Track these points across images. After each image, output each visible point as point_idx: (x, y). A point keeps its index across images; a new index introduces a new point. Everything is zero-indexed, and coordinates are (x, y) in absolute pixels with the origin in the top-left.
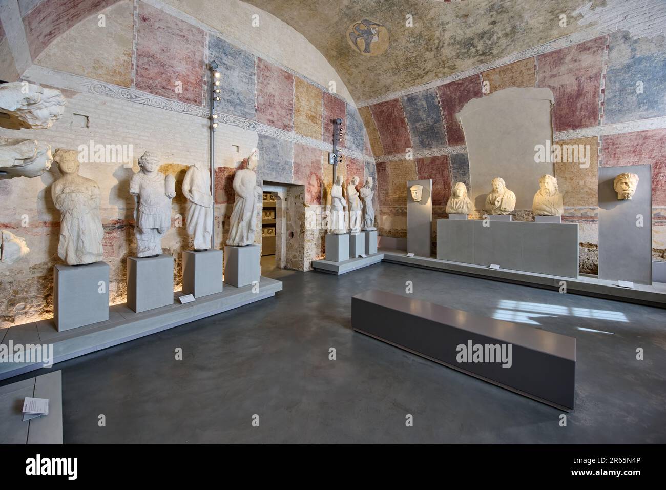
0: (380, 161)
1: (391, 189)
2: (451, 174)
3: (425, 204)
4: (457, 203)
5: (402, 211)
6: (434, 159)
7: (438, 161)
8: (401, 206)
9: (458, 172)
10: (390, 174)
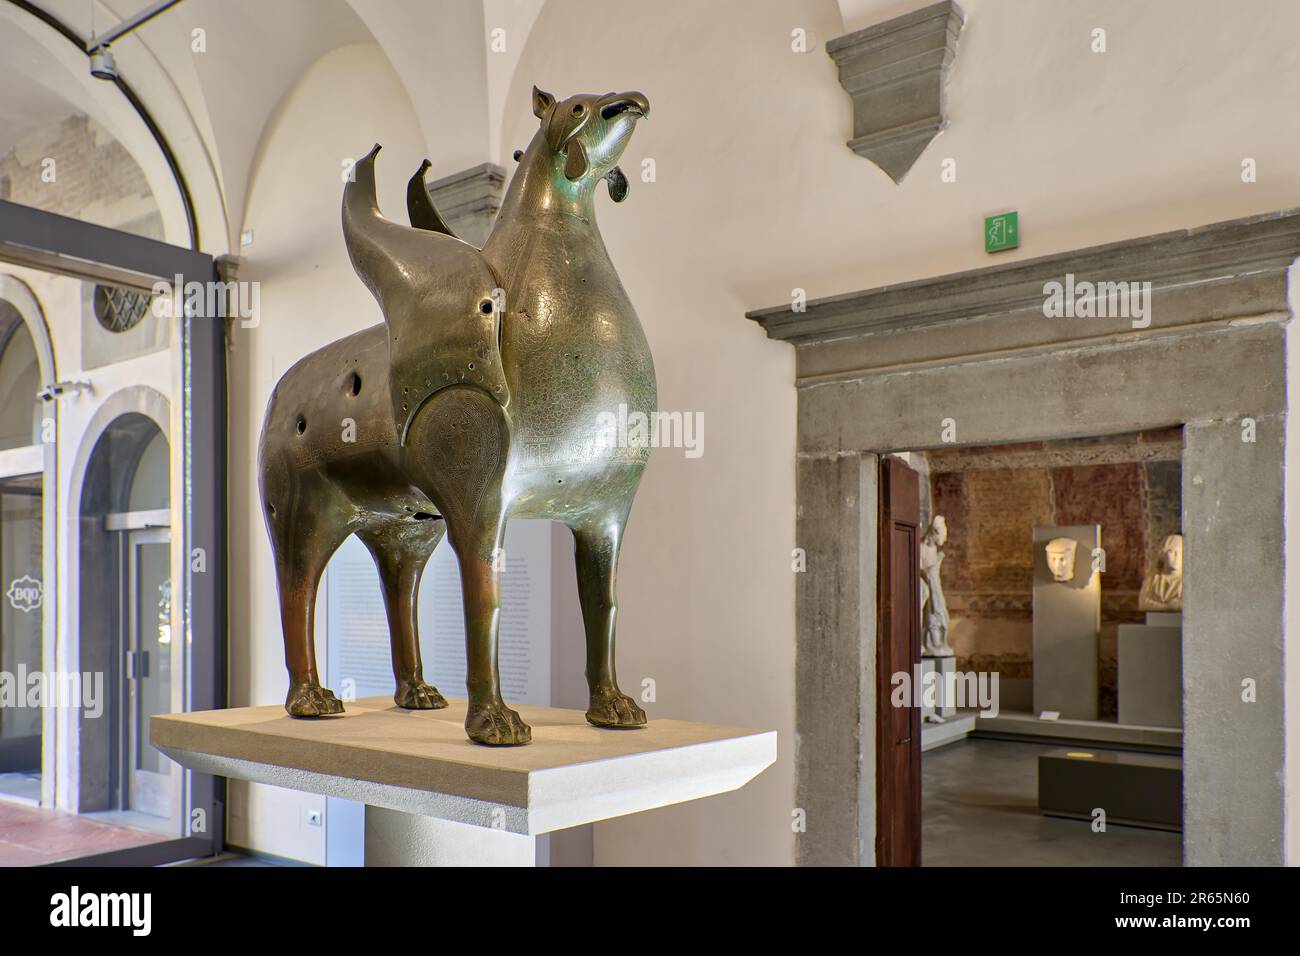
0: (943, 468)
1: (976, 546)
2: (1146, 511)
3: (1082, 587)
4: (1167, 586)
5: (1008, 604)
6: (1102, 472)
7: (1110, 476)
8: (1005, 592)
9: (1164, 505)
10: (973, 503)
